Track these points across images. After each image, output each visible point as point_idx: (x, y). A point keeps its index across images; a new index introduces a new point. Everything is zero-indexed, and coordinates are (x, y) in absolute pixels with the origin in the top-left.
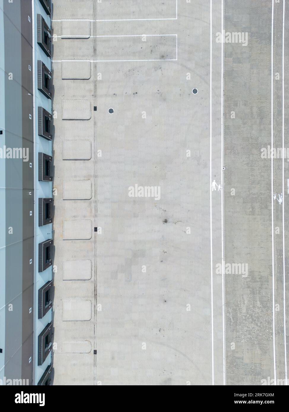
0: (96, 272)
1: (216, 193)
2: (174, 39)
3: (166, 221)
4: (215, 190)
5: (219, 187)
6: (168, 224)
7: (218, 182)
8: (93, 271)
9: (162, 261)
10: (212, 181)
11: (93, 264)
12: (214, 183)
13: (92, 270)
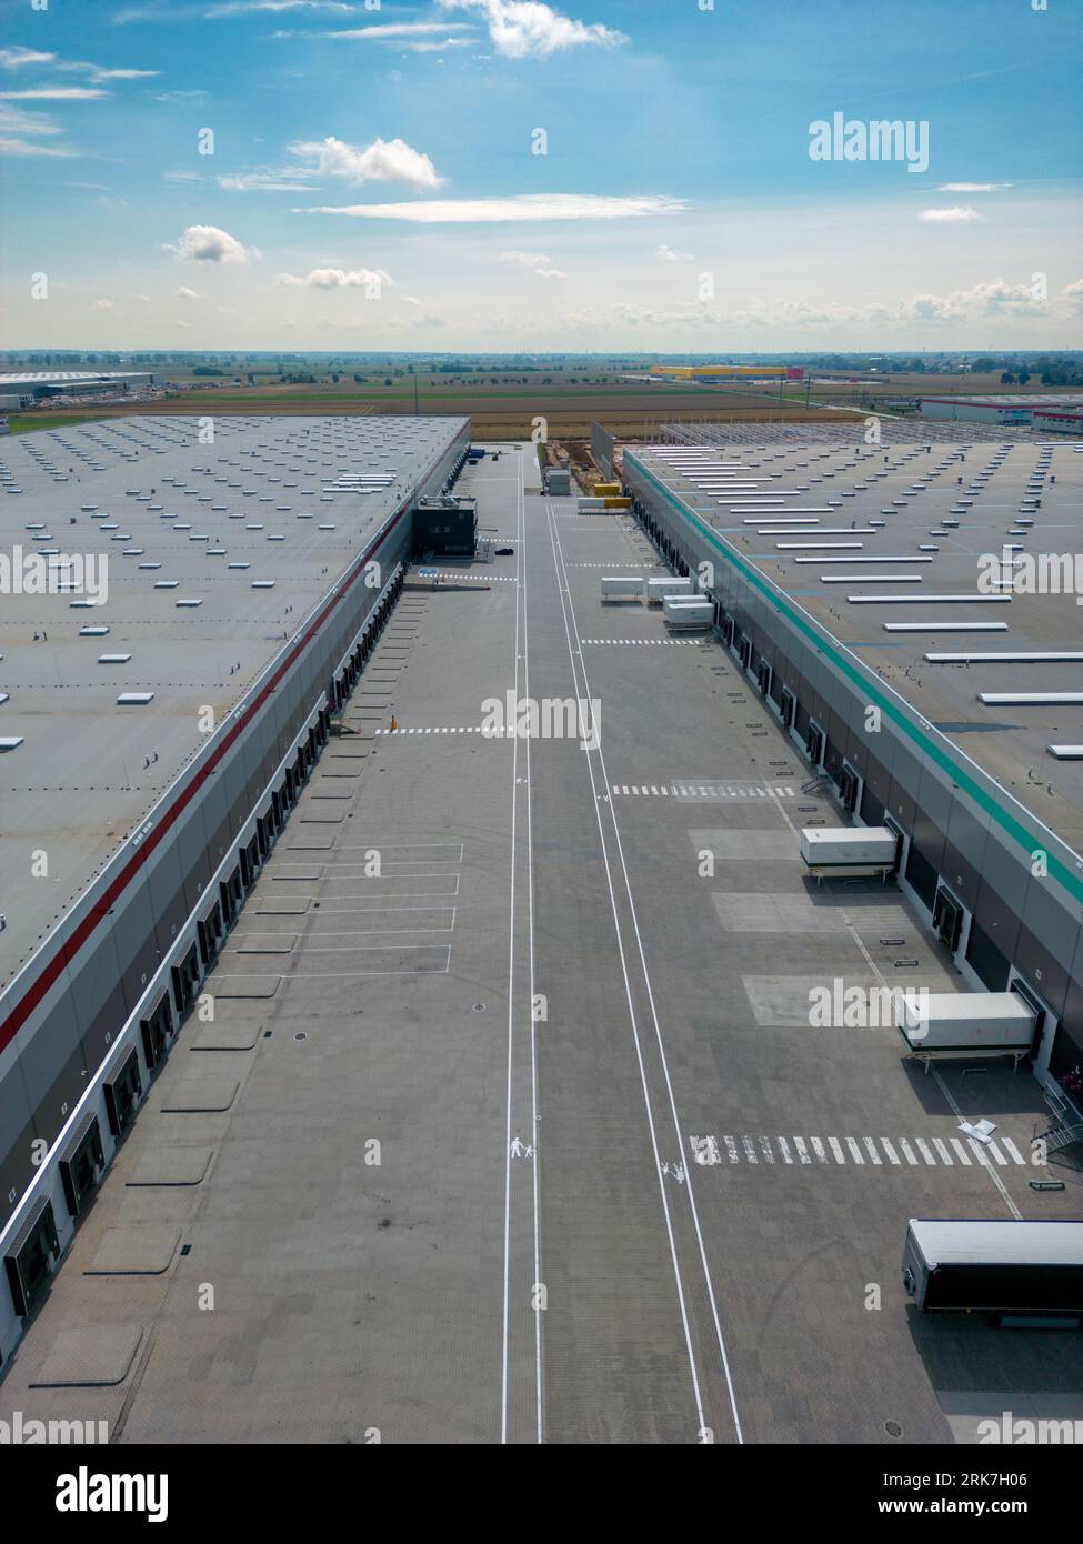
0: (145, 1362)
1: (522, 1163)
2: (446, 950)
3: (386, 1224)
4: (519, 1155)
5: (529, 1150)
6: (390, 1229)
7: (526, 1141)
8: (137, 1360)
9: (358, 1322)
10: (512, 1140)
11: (147, 1335)
12: (516, 1144)
13: (135, 1356)
